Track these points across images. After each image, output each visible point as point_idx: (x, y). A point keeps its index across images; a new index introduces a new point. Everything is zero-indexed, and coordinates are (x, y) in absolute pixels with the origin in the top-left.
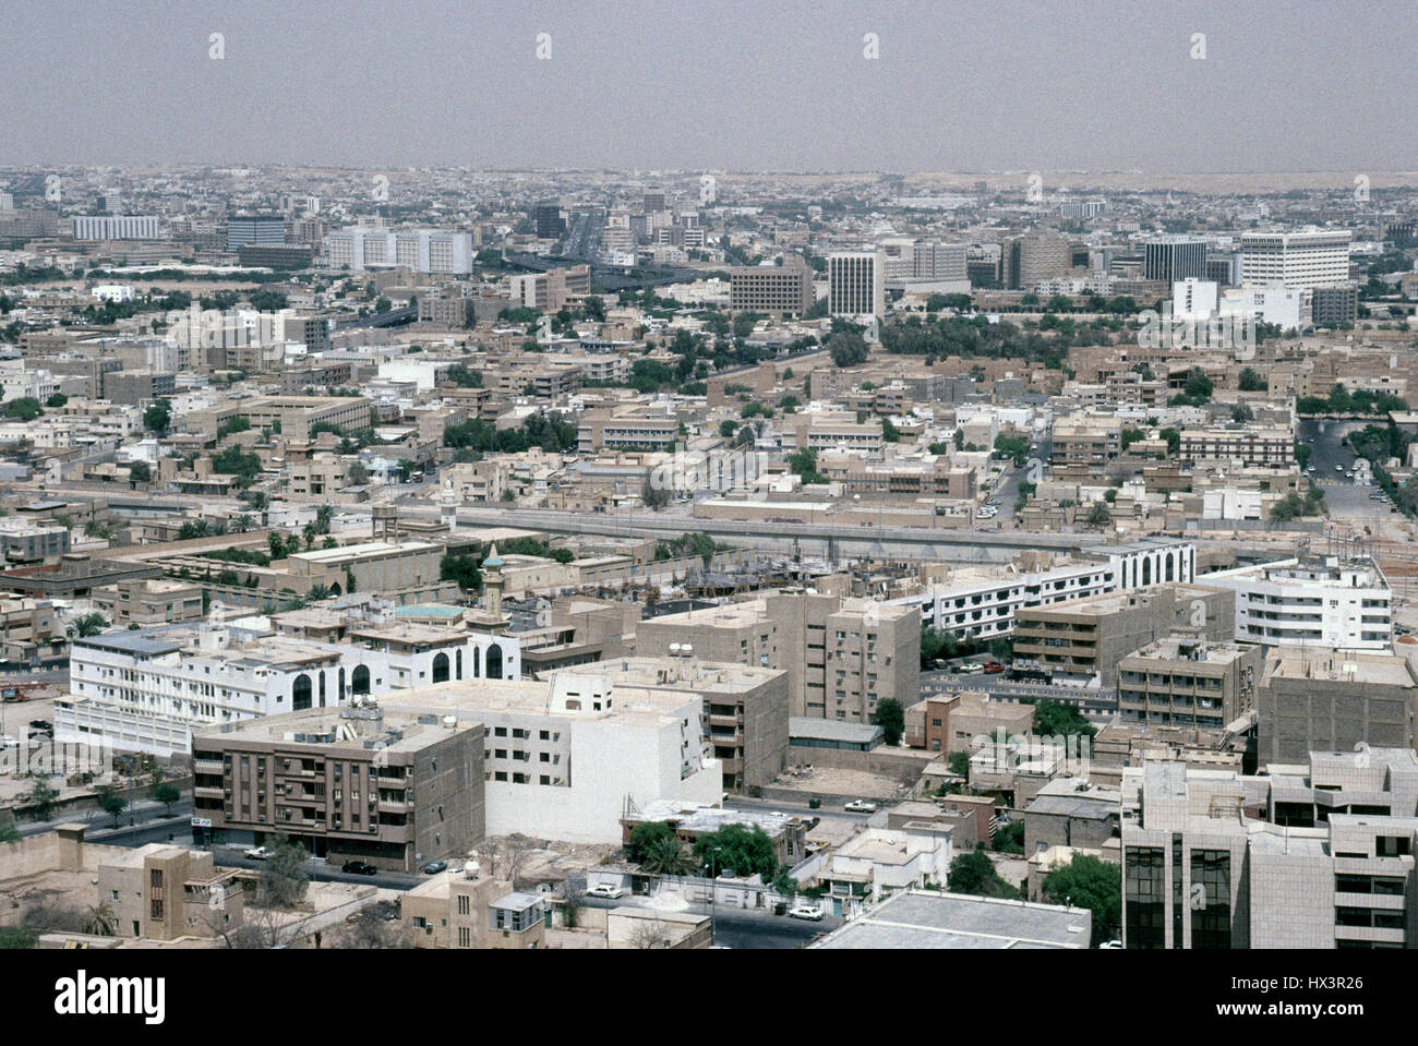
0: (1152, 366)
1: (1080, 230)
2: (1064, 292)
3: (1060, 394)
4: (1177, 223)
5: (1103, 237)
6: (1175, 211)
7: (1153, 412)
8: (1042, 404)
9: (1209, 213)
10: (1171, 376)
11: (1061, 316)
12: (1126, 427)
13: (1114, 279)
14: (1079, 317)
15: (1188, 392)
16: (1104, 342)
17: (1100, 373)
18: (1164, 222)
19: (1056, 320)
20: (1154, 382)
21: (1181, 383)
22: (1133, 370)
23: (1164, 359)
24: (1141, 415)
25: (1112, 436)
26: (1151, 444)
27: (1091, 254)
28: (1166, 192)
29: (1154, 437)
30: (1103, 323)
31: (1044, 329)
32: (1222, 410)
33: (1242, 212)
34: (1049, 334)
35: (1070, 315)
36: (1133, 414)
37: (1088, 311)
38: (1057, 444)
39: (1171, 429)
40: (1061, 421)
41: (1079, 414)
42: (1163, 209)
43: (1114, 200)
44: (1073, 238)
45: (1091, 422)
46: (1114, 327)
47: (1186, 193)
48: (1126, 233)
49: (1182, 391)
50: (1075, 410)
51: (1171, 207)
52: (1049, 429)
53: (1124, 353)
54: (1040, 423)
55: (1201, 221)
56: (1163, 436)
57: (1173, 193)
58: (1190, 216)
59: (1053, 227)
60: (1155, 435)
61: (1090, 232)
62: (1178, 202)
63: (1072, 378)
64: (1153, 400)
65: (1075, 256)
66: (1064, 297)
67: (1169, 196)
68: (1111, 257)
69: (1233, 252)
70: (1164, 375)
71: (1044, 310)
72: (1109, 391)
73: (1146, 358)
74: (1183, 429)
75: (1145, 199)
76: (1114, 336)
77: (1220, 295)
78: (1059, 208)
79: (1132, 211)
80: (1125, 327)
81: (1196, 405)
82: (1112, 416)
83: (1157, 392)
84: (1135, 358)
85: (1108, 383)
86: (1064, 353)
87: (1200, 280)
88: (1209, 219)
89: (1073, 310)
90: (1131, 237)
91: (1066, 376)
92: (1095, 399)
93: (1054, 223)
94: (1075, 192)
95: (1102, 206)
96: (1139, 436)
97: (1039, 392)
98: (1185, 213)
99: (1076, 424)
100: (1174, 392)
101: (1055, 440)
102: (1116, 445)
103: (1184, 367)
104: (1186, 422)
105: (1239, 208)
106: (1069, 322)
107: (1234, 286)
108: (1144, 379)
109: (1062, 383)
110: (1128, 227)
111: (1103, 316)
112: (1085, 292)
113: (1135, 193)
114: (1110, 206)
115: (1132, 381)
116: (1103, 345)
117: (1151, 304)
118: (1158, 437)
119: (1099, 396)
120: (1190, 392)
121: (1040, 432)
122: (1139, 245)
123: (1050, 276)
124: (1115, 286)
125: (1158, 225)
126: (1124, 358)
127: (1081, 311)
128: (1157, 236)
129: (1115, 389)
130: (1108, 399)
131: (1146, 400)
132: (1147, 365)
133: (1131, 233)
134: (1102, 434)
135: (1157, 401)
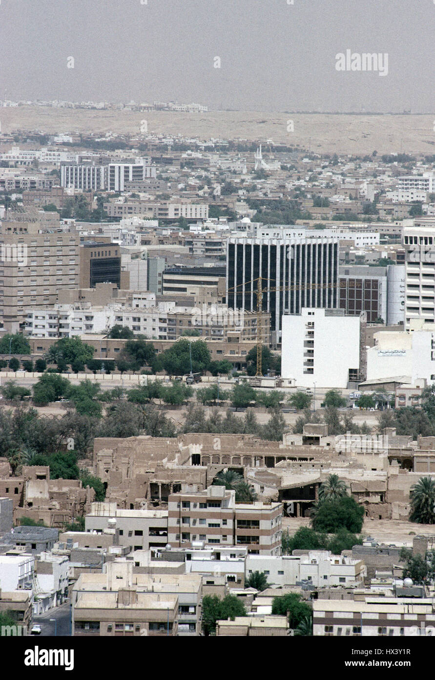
0: (250, 473)
1: (98, 216)
2: (75, 329)
3: (81, 527)
4: (276, 205)
5: (141, 229)
6: (270, 184)
7: (258, 563)
8: (48, 546)
9: (332, 187)
10: (286, 494)
11: (74, 379)
12: (211, 592)
13: (169, 308)
14: (107, 381)
15: (315, 523)
16: (158, 429)
17: (154, 486)
18: (253, 204)
19: (66, 383)
20: (258, 505)
21: (304, 507)
22: (215, 482)
23: (270, 462)
24: (236, 568)
25: (184, 609)
26: (256, 623)
27: (125, 260)
28: (253, 148)
29: (260, 611)
30: (153, 391)
31: (42, 401)
32: (385, 559)
33: (393, 188)
34: (54, 412)
35: (91, 377)
36: (217, 567)
37: (123, 370)
38: (81, 624)
39: (295, 596)
40: (88, 581)
41: (122, 567)
42: (248, 179)
43: (156, 160)
44: (87, 230)
45: (144, 581)
46: (174, 400)
47: (289, 150)
48: (184, 223)
49: (306, 523)
50: (111, 558)
51: (262, 174)
52: (62, 595)
53: (196, 449)
54: (46, 584)
55: (320, 203)
56: (279, 609)
57: (268, 150)
58: (300, 193)
59: (46, 209)
60: (265, 607)
61: (117, 219)
62: (277, 165)
63: (100, 495)
64: (256, 539)
65: (95, 264)
66: (77, 342)
67: (259, 156)
68: (161, 266)
69: (384, 262)
70: (271, 492)
71: (40, 366)
72: (173, 522)
73: (237, 459)
74: (315, 596)
75: (214, 158)
76: (176, 417)
77: (366, 341)
78: (57, 173)
79: (192, 181)
80: (193, 399)
81: (336, 550)
82: (181, 571)
83: (264, 525)
84: (217, 459)
85: (173, 506)
86: (83, 449)
87: (329, 313)
88: (335, 198)
89: (95, 367)
90: (195, 229)
91: (91, 492)
92: (147, 538)
93: (48, 200)
94: (86, 143)
95: (138, 171)
96: (234, 608)
97: (41, 523)
98: (289, 186)
99: (117, 585)
100: (294, 525)
101: (76, 616)
102: (192, 624)
103: (306, 476)
104: (318, 582)
105: (386, 179)
106: (90, 389)
107: (389, 327)
108: (238, 500)
109: (82, 509)
110: (188, 211)
111: (152, 378)
112: (116, 333)
113: (197, 148)
114: (152, 172)
115: (216, 503)
116: (155, 433)
117: (240, 356)
118: (269, 610)
119: (155, 531)
120: (322, 524)
121: (46, 601)
122: (211, 246)
123: (50, 301)
124: (171, 320)
125: (241, 208)
126: (196, 459)
127: (109, 368)
128: (242, 228)
129: (185, 520)
130: (172, 537)
131: (243, 540)
132: (241, 471)
133: (194, 221)
134: (169, 604)
135: (264, 540)
